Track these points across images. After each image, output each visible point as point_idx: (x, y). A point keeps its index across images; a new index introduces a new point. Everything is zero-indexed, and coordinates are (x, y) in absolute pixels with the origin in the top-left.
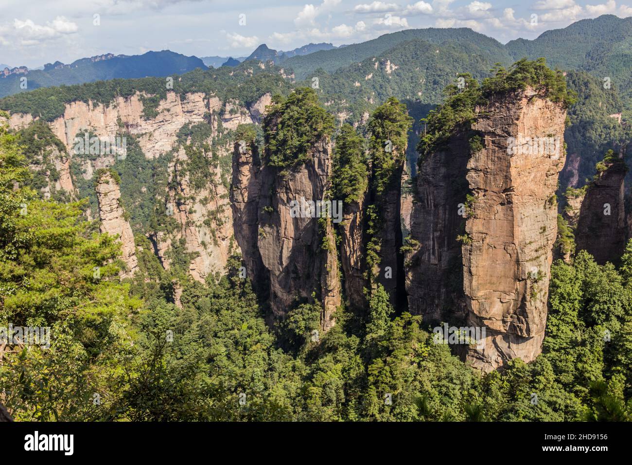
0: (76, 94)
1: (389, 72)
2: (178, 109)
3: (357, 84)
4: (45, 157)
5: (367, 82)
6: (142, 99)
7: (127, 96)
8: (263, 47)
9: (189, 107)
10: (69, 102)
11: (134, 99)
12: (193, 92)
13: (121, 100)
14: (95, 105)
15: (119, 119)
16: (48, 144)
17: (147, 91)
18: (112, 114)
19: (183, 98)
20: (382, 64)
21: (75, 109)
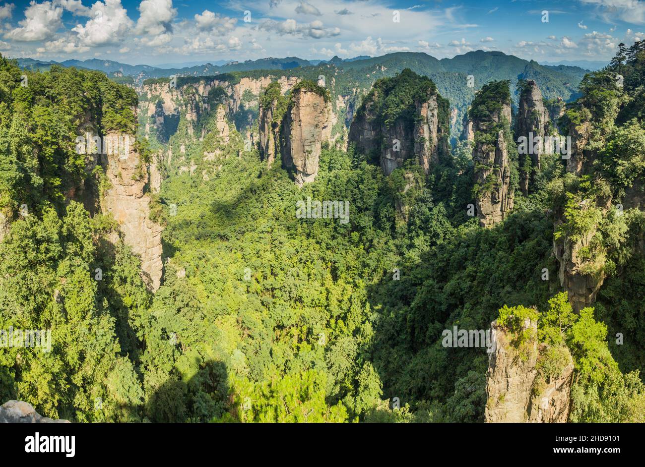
0: (246, 75)
1: (383, 70)
2: (286, 83)
3: (368, 76)
4: (220, 98)
5: (373, 75)
6: (271, 78)
7: (265, 77)
8: (336, 57)
9: (291, 83)
10: (242, 78)
11: (268, 78)
12: (293, 77)
13: (263, 78)
14: (252, 80)
15: (261, 86)
16: (221, 94)
17: (274, 75)
18: (259, 84)
19: (288, 79)
20: (380, 67)
21: (245, 81)
